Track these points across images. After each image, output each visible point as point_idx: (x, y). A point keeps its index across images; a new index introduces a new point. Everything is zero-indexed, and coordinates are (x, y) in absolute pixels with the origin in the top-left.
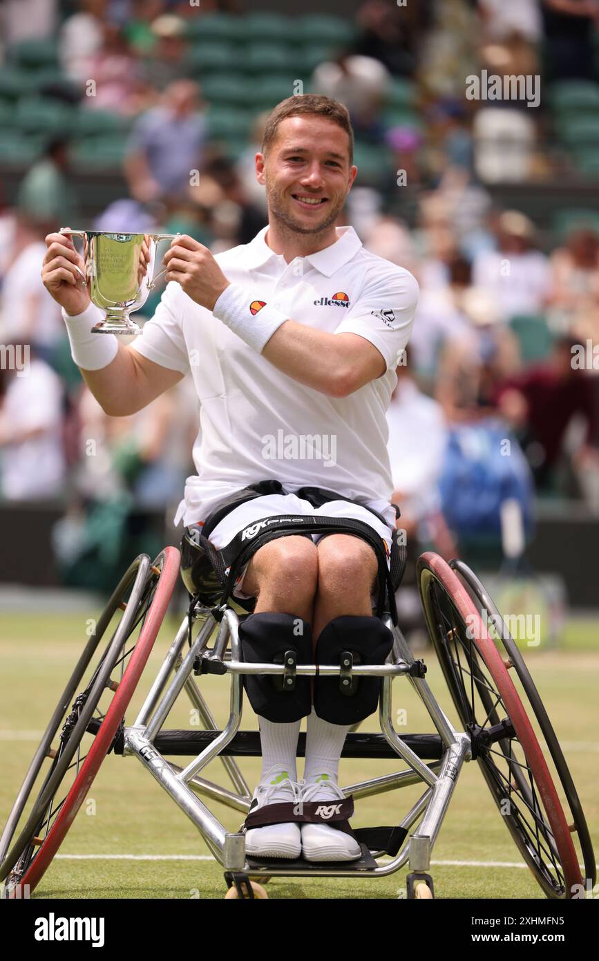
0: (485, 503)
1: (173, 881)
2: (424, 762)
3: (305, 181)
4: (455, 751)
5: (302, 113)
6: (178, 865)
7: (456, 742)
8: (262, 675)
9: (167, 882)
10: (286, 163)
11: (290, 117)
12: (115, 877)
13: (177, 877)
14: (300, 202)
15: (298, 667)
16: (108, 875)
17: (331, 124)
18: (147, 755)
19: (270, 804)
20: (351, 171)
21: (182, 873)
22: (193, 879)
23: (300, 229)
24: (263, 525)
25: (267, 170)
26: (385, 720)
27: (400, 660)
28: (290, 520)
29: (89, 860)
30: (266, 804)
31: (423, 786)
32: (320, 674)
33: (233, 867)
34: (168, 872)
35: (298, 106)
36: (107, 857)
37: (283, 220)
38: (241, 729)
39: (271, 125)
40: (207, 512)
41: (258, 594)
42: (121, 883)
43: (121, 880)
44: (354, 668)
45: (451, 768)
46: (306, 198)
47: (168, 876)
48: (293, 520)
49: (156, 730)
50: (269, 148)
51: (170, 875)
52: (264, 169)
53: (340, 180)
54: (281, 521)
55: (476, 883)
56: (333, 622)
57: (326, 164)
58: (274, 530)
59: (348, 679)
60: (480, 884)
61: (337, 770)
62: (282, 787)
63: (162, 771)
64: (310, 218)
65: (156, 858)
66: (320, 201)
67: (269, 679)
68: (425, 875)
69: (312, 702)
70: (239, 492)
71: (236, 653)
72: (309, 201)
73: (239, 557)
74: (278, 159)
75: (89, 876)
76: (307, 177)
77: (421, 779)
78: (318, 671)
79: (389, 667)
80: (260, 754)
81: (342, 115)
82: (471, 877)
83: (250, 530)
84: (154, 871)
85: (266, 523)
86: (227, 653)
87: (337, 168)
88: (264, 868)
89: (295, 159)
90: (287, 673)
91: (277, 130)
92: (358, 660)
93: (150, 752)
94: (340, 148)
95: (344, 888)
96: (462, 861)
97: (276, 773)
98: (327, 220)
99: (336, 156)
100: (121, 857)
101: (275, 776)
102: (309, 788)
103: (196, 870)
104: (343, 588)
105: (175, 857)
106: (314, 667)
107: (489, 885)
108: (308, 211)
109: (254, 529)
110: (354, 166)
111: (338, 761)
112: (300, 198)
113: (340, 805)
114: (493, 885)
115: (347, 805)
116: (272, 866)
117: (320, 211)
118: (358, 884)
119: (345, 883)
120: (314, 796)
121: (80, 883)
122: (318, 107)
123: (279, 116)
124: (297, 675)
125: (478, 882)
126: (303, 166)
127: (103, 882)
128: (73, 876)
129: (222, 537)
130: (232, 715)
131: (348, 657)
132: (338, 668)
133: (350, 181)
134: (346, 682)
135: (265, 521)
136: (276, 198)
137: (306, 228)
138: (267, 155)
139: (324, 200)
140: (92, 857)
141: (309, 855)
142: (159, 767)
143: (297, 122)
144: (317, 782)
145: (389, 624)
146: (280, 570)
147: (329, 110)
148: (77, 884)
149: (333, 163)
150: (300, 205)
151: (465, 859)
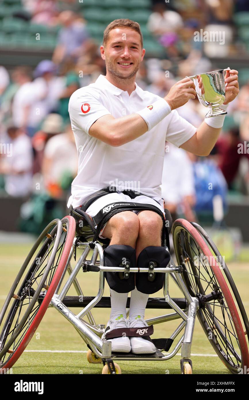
0: (206, 197)
1: (68, 362)
2: (182, 310)
3: (122, 56)
4: (193, 305)
5: (119, 26)
6: (70, 355)
7: (193, 302)
8: (115, 272)
9: (66, 362)
10: (113, 49)
11: (114, 29)
12: (43, 360)
13: (70, 360)
14: (121, 65)
15: (131, 269)
16: (40, 359)
17: (132, 30)
18: (60, 307)
19: (116, 328)
20: (142, 51)
21: (72, 358)
22: (77, 361)
23: (122, 77)
24: (113, 206)
25: (105, 52)
26: (166, 292)
27: (172, 266)
28: (124, 204)
29: (31, 352)
30: (114, 329)
31: (181, 320)
32: (140, 272)
33: (106, 356)
34: (66, 358)
35: (117, 24)
36: (40, 351)
37: (114, 74)
38: (104, 296)
39: (106, 33)
40: (83, 201)
41: (111, 237)
42: (45, 362)
43: (46, 361)
44: (155, 269)
45: (193, 313)
46: (123, 63)
47: (66, 360)
48: (126, 204)
49: (64, 296)
50: (106, 43)
51: (67, 359)
52: (104, 52)
53: (138, 55)
54: (120, 204)
55: (201, 363)
56: (146, 249)
57: (131, 48)
58: (118, 208)
59: (152, 274)
60: (203, 364)
61: (144, 314)
62: (121, 321)
63: (69, 314)
64: (126, 72)
65: (61, 351)
66: (130, 64)
67: (117, 273)
68: (188, 359)
69: (135, 284)
70: (97, 192)
71: (102, 262)
72: (124, 64)
73: (102, 221)
74: (110, 47)
75: (31, 359)
76: (123, 54)
77: (180, 317)
78: (139, 270)
79: (167, 269)
80: (110, 307)
81: (137, 26)
82: (198, 361)
83: (107, 208)
84: (60, 358)
85: (114, 205)
86: (96, 262)
87: (136, 49)
88: (115, 357)
89: (117, 46)
90: (126, 271)
91: (109, 34)
92: (156, 266)
93: (62, 306)
94: (137, 41)
95: (143, 365)
96: (195, 354)
97: (118, 315)
98: (133, 72)
99: (135, 44)
100: (45, 351)
101: (117, 316)
102: (133, 322)
103: (78, 357)
104: (150, 234)
105: (69, 351)
106: (137, 269)
107: (207, 364)
108: (125, 69)
109: (109, 208)
110: (144, 49)
111: (144, 310)
112: (121, 64)
113: (147, 329)
114: (208, 365)
115: (151, 329)
116: (119, 356)
117: (130, 68)
118: (149, 364)
119: (144, 363)
120: (135, 325)
121: (27, 362)
122: (126, 24)
123: (109, 29)
124: (130, 272)
125: (202, 363)
126: (121, 49)
127: (37, 362)
128: (24, 360)
129: (92, 211)
130: (100, 290)
131: (152, 264)
132: (148, 269)
133: (142, 56)
134: (151, 275)
135: (113, 204)
136: (111, 65)
137: (124, 76)
138: (105, 46)
139: (131, 64)
140: (33, 351)
141: (135, 351)
142: (67, 313)
143: (117, 30)
144: (136, 319)
145: (167, 249)
146: (124, 227)
147: (130, 24)
148: (26, 363)
149: (134, 47)
150: (121, 66)
151: (196, 353)
